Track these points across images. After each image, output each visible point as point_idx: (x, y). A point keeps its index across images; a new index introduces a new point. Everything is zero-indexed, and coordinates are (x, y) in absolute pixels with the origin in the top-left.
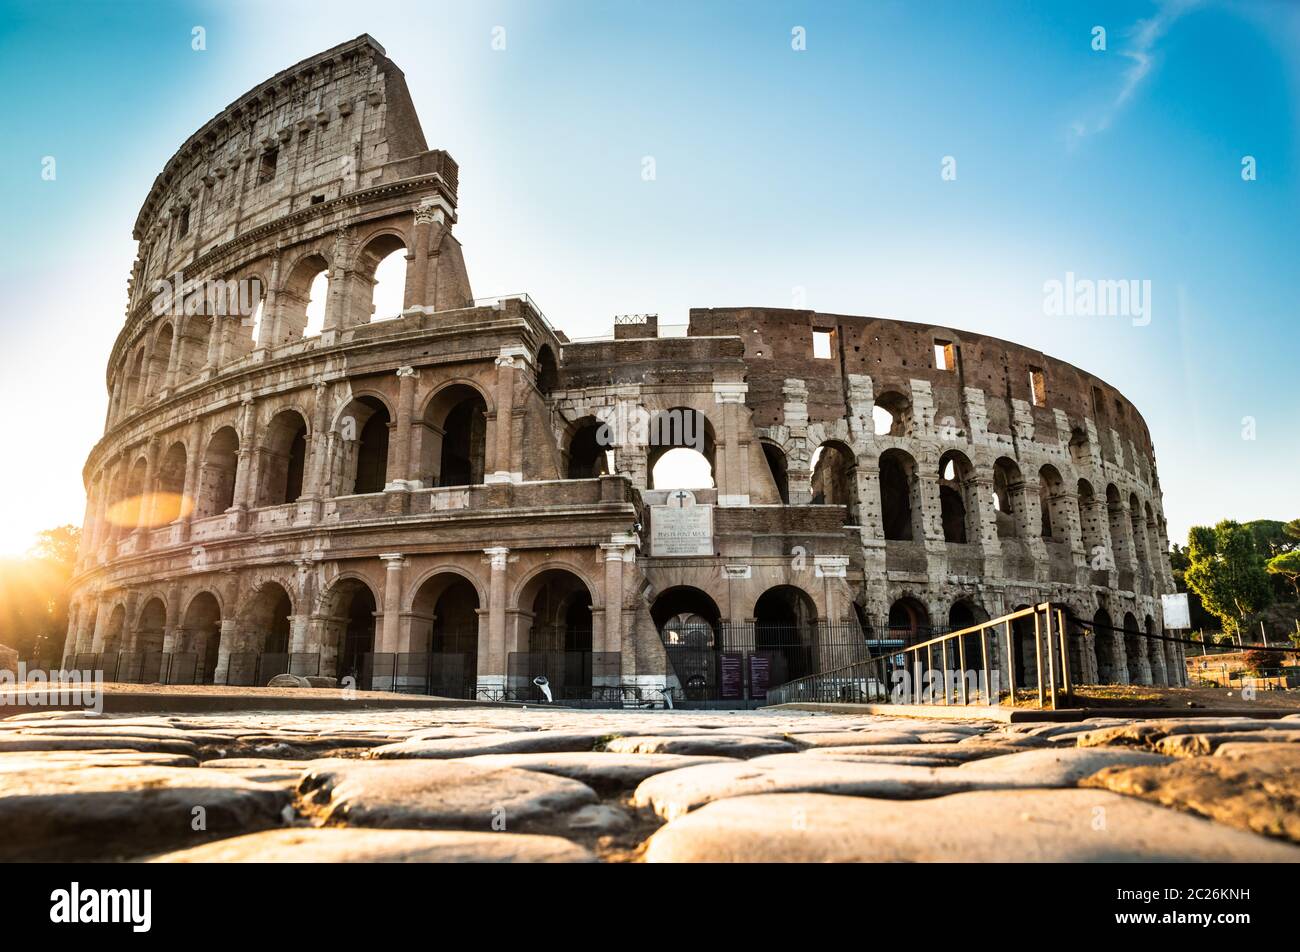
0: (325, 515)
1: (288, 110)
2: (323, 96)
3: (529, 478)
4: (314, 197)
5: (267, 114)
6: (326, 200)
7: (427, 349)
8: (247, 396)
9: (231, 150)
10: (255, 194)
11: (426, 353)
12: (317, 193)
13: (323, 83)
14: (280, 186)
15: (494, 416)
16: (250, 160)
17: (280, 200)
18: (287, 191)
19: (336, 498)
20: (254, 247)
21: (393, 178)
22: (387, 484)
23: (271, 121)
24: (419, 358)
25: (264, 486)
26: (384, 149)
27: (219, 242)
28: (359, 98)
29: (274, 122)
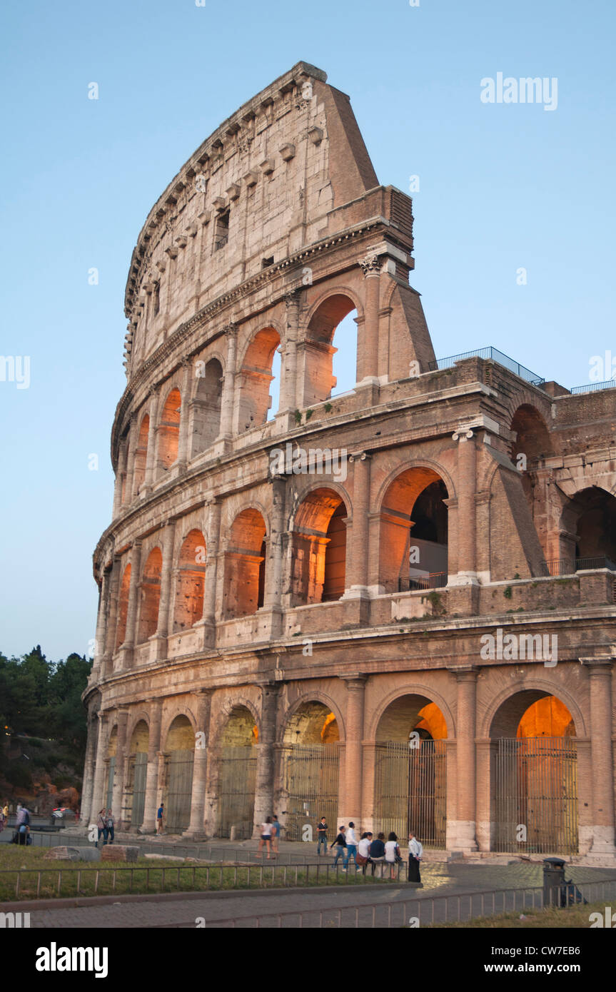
0: (287, 628)
1: (236, 162)
2: (267, 141)
3: (498, 578)
4: (264, 260)
5: (218, 169)
6: (275, 261)
7: (379, 427)
8: (210, 495)
9: (189, 216)
10: (212, 262)
11: (379, 433)
12: (267, 255)
13: (265, 126)
14: (232, 252)
15: (455, 502)
16: (206, 224)
17: (233, 267)
18: (239, 258)
19: (297, 608)
20: (211, 324)
21: (339, 226)
22: (346, 591)
23: (222, 177)
24: (373, 439)
25: (232, 596)
26: (328, 193)
27: (183, 320)
28: (301, 136)
29: (224, 178)
